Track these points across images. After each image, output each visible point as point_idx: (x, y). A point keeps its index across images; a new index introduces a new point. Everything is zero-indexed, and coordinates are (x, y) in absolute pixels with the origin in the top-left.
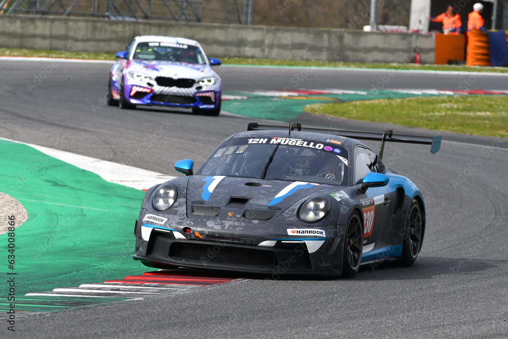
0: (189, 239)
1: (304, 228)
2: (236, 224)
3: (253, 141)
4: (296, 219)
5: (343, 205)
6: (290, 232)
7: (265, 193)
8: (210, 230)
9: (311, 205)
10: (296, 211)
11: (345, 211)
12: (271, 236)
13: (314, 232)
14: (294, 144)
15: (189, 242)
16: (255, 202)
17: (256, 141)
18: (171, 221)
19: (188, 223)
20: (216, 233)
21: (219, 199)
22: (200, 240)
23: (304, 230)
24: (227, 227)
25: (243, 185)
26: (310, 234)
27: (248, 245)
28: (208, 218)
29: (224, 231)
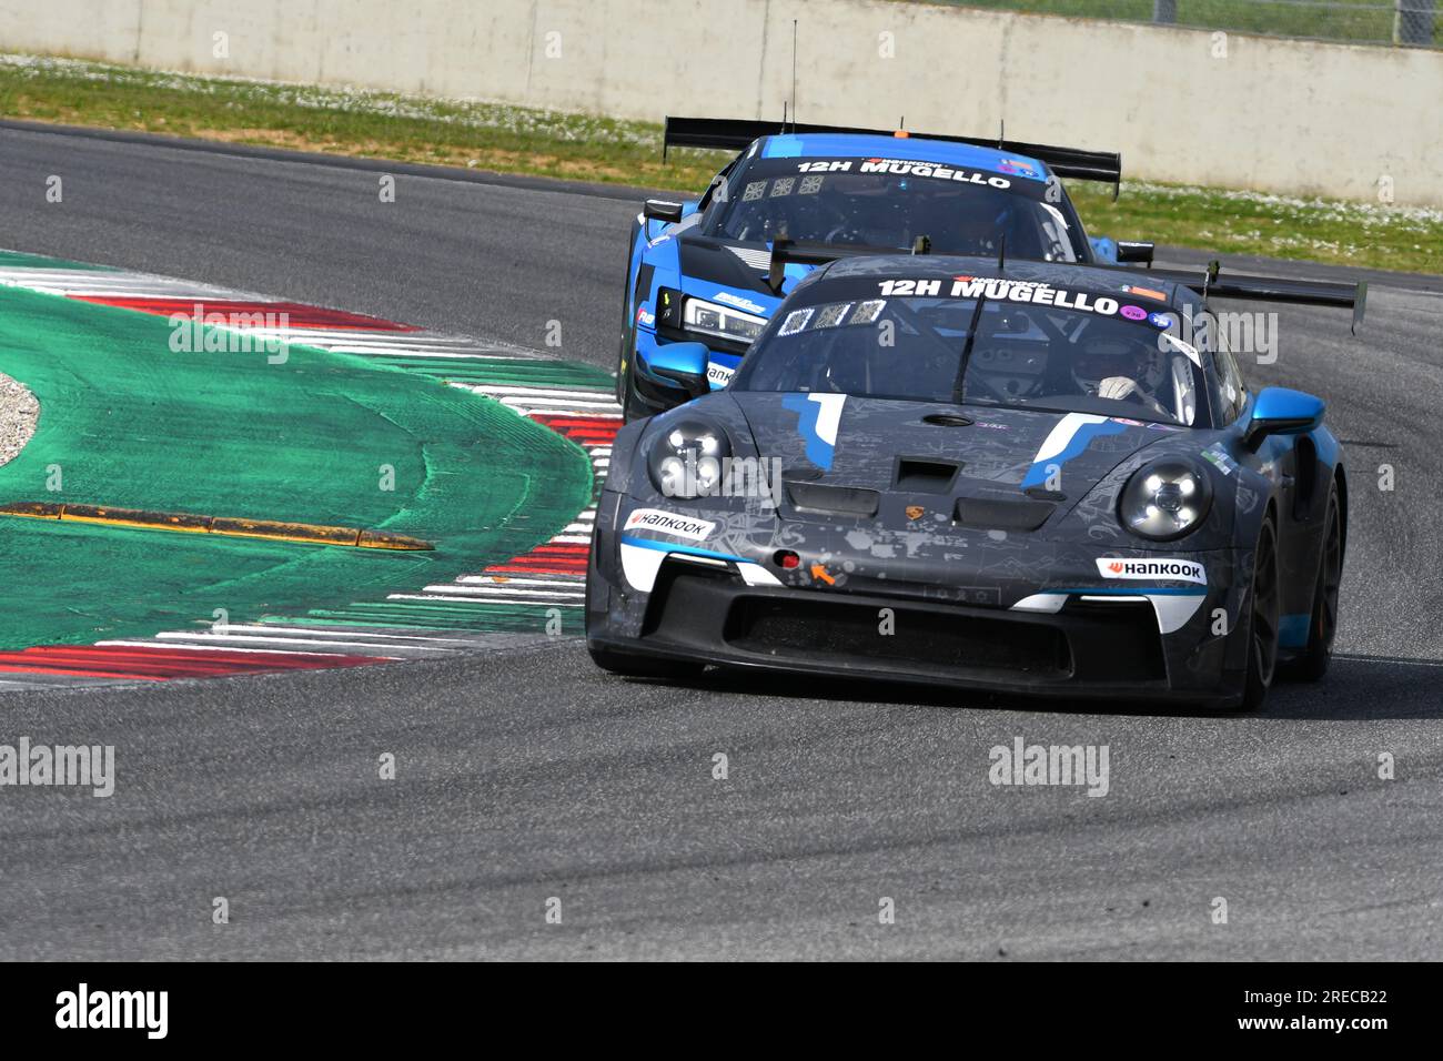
0: (791, 588)
1: (1145, 557)
2: (939, 541)
3: (895, 288)
4: (1118, 527)
5: (1241, 485)
6: (1106, 567)
7: (997, 448)
8: (861, 560)
9: (1154, 484)
10: (1112, 505)
11: (1249, 505)
12: (1053, 580)
13: (1175, 569)
14: (1026, 297)
15: (792, 595)
16: (977, 476)
17: (905, 288)
18: (732, 532)
19: (788, 536)
20: (880, 570)
21: (866, 466)
22: (827, 589)
23: (1147, 562)
24: (912, 550)
25: (918, 423)
26: (1165, 576)
27: (980, 606)
28: (850, 524)
29: (904, 565)
